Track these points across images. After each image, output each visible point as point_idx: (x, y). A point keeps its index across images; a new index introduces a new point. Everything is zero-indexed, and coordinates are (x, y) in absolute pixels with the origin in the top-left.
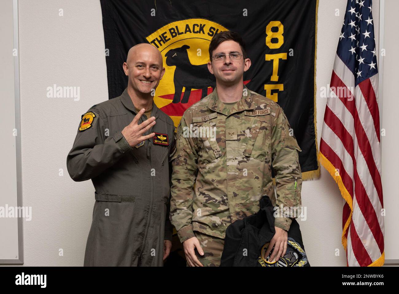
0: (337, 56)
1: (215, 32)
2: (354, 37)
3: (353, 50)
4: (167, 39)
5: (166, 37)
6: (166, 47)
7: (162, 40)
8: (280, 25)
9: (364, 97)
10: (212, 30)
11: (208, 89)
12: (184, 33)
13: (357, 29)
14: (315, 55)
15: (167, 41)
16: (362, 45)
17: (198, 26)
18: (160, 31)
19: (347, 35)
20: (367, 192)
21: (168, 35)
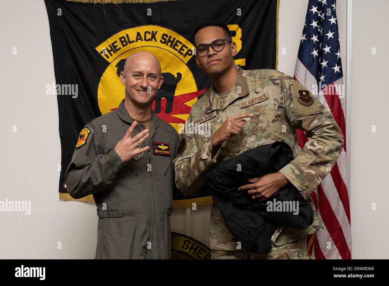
0: (298, 60)
1: (167, 39)
2: (316, 38)
3: (315, 53)
4: (117, 48)
5: (117, 46)
6: (117, 57)
7: (112, 50)
8: (237, 29)
9: (328, 103)
10: (165, 37)
11: (162, 101)
12: (135, 41)
13: (320, 30)
14: (277, 60)
15: (117, 50)
16: (325, 47)
17: (149, 33)
18: (110, 41)
19: (309, 36)
20: (331, 206)
21: (119, 45)
